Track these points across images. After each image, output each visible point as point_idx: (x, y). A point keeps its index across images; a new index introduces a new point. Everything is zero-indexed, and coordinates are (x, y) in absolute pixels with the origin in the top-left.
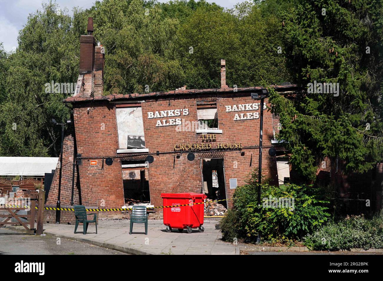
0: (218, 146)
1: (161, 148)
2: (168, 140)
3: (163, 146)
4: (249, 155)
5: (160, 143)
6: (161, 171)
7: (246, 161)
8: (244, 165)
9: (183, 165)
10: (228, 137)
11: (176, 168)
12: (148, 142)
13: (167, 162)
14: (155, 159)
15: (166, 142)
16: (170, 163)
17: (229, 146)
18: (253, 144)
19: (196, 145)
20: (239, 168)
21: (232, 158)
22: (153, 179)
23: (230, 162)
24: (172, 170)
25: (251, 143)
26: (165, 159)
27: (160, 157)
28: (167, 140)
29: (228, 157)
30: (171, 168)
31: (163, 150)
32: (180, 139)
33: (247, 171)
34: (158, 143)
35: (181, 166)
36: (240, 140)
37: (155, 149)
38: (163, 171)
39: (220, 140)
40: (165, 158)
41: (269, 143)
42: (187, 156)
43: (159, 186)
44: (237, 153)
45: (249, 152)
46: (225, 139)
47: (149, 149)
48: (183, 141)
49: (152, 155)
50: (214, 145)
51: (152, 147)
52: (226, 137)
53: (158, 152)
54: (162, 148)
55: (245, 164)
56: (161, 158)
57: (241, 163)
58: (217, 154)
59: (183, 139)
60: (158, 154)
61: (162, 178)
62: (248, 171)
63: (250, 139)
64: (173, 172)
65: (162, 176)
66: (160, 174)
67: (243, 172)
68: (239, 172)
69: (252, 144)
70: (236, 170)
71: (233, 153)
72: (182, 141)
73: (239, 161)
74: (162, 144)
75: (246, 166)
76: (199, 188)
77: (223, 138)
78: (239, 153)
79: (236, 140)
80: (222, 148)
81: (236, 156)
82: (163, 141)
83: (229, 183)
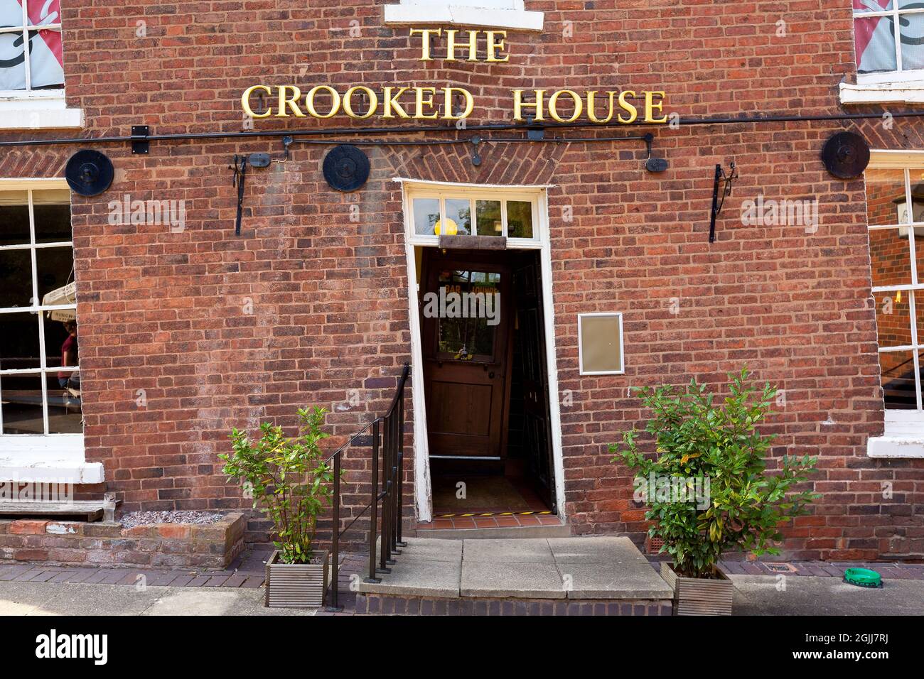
0: (518, 104)
1: (162, 110)
2: (209, 62)
3: (178, 97)
4: (702, 174)
5: (160, 76)
6: (158, 250)
7: (685, 206)
8: (667, 229)
9: (292, 217)
10: (575, 60)
11: (251, 235)
12: (86, 69)
13: (196, 194)
14: (121, 176)
15: (198, 74)
16: (215, 205)
17: (584, 112)
18: (724, 107)
19: (381, 99)
20: (639, 252)
21: (601, 189)
22: (107, 297)
23: (587, 211)
24: (224, 246)
25: (719, 97)
26: (186, 177)
27: (151, 163)
28: (202, 63)
29: (575, 179)
30: (219, 236)
31: (175, 118)
32: (284, 59)
33: (686, 271)
34: (146, 76)
35: (283, 227)
36: (647, 80)
37: (128, 111)
38: (170, 250)
39: (528, 71)
40: (186, 169)
41: (828, 102)
42: (320, 162)
43: (141, 346)
44: (629, 156)
45: (703, 152)
46: (561, 71)
47: (89, 112)
48: (303, 73)
49: (103, 151)
50: (491, 103)
51: (109, 100)
52: (566, 60)
53: (140, 130)
54: (171, 108)
55: (675, 228)
56: (160, 169)
57: (653, 219)
58: (509, 155)
59: (300, 59)
60: (140, 143)
61: (159, 295)
62: (694, 270)
63: (713, 75)
64: (228, 257)
65: (165, 284)
66: (146, 272)
67: (664, 273)
68: (635, 274)
69: (719, 108)
70: (620, 264)
71: (606, 157)
72: (297, 69)
73: (637, 210)
74: (169, 86)
75: (680, 239)
76: (388, 361)
77: (548, 60)
78: (640, 156)
79: (623, 80)
80: (539, 116)
81: (621, 177)
82: (179, 64)
83: (575, 341)
